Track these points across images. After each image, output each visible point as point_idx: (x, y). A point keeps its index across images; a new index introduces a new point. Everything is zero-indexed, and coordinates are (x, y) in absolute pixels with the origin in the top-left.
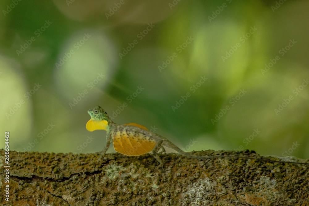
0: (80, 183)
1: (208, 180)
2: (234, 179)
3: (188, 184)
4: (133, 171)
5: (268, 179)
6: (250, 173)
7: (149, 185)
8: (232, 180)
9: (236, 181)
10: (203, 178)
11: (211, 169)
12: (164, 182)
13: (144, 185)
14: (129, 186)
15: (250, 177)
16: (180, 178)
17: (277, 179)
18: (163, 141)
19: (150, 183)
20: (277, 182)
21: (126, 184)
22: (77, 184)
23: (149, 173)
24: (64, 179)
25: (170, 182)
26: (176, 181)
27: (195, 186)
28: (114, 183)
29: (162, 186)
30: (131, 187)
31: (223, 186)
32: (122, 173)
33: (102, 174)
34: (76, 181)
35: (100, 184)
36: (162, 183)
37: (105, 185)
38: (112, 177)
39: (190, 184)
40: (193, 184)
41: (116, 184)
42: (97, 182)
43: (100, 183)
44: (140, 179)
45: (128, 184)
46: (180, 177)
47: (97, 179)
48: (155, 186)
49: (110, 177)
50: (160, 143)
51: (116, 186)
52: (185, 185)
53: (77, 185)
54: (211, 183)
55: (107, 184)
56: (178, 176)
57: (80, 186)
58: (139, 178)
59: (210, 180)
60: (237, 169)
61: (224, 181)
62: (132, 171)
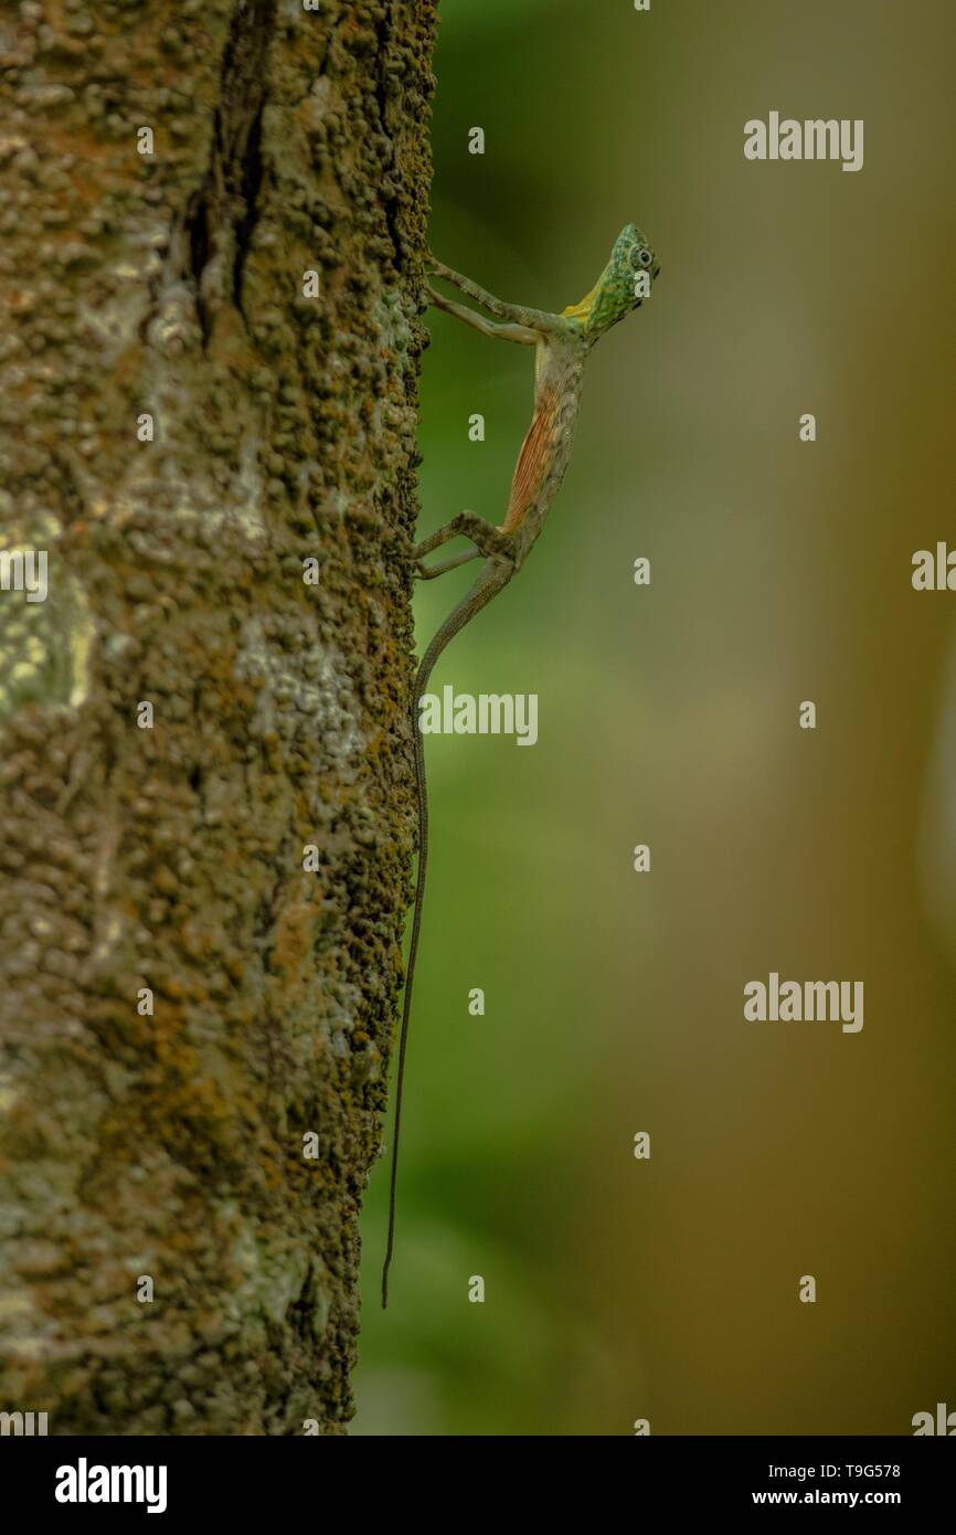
0: (367, 164)
1: (359, 747)
2: (360, 864)
3: (346, 650)
4: (394, 412)
5: (348, 1021)
6: (370, 943)
7: (349, 476)
8: (357, 853)
9: (356, 872)
10: (363, 727)
11: (387, 766)
12: (354, 544)
13: (346, 453)
14: (350, 388)
15: (360, 937)
16: (363, 623)
17: (348, 1063)
18: (511, 563)
19: (353, 481)
20: (340, 1062)
21: (356, 372)
22: (362, 152)
23: (382, 485)
24: (382, 95)
25: (354, 576)
26: (357, 600)
27: (339, 686)
28: (362, 318)
29: (343, 534)
30: (344, 397)
31: (339, 808)
32: (389, 364)
33: (390, 269)
34: (374, 147)
35: (357, 257)
36: (351, 537)
37: (356, 276)
38: (376, 313)
39: (348, 664)
40: (347, 674)
41: (355, 327)
42: (366, 243)
43: (361, 255)
44: (368, 441)
45: (355, 382)
46: (366, 622)
47: (376, 242)
48: (341, 502)
49: (378, 304)
50: (506, 549)
51: (347, 329)
52: (345, 640)
53: (358, 151)
54: (348, 756)
55: (357, 288)
56: (370, 613)
57: (356, 166)
58: (371, 437)
59: (357, 753)
60: (385, 885)
61: (355, 820)
62: (394, 408)
